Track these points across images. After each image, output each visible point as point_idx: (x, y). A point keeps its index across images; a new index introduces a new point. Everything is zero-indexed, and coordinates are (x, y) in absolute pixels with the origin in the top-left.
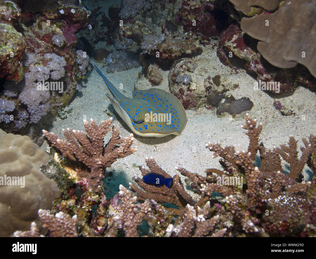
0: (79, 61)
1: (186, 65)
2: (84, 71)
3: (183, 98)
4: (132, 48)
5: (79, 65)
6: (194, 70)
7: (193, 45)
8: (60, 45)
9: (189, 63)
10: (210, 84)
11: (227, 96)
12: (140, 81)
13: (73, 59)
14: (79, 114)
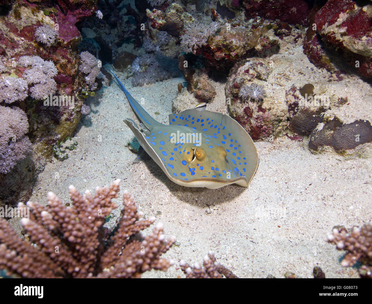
0: (85, 69)
1: (254, 69)
2: (94, 84)
3: (251, 123)
4: (168, 49)
5: (85, 75)
6: (268, 76)
7: (264, 37)
8: (49, 42)
9: (259, 66)
10: (295, 98)
11: (328, 118)
12: (180, 97)
13: (74, 65)
14: (87, 151)
